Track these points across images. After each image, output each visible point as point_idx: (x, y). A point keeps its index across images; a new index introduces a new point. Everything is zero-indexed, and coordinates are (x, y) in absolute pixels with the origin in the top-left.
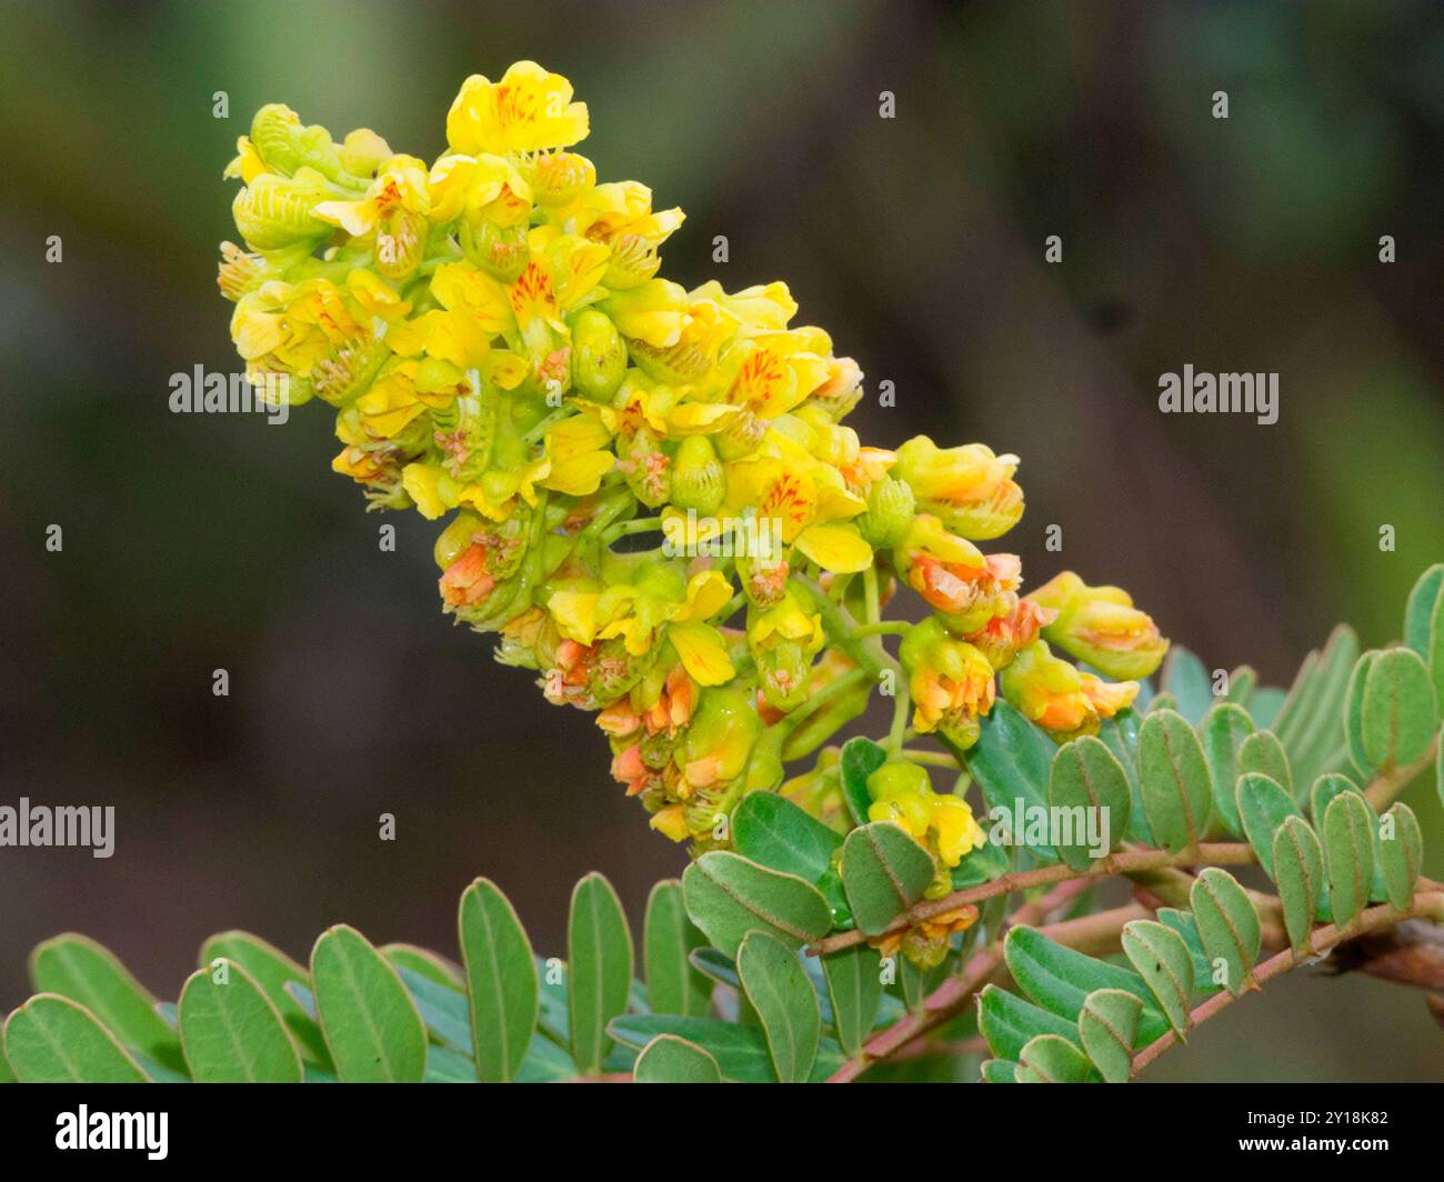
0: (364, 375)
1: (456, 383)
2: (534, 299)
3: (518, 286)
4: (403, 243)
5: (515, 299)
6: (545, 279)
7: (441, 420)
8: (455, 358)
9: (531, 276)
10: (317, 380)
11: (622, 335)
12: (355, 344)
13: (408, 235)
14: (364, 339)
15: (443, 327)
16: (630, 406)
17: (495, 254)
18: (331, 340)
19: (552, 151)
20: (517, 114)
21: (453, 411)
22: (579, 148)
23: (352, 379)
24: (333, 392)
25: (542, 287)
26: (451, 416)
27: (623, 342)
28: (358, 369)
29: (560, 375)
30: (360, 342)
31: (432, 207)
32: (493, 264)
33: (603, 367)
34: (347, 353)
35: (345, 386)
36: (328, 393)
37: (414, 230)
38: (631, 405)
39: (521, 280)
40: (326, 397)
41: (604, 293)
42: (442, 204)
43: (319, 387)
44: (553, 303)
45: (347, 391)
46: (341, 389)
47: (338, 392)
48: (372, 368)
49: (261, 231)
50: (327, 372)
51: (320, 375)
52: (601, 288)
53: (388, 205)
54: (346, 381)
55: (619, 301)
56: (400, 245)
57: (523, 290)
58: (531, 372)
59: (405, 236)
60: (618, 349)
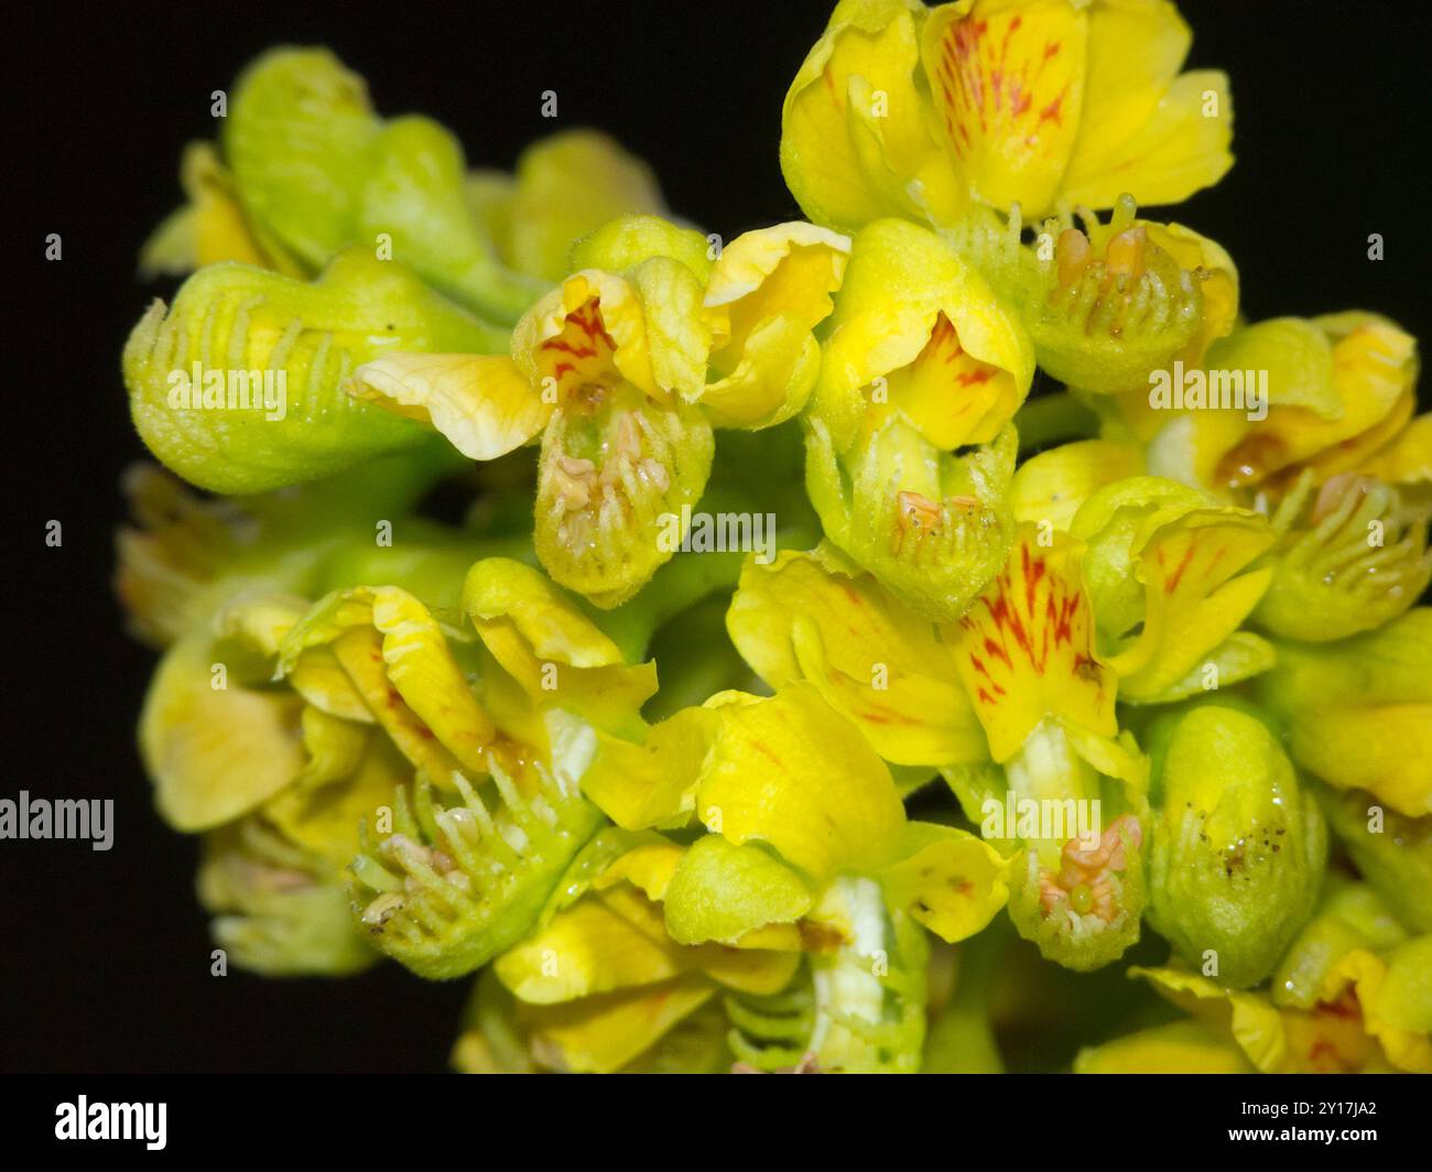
0: (511, 887)
1: (792, 916)
2: (1040, 668)
3: (990, 629)
4: (619, 487)
5: (978, 665)
6: (1071, 606)
7: (763, 1028)
8: (793, 841)
9: (1031, 597)
10: (368, 895)
11: (1310, 781)
12: (488, 791)
13: (636, 464)
14: (517, 775)
15: (758, 746)
16: (1328, 998)
17: (901, 528)
18: (420, 776)
19: (1105, 217)
20: (1008, 103)
21: (799, 1001)
22: (1200, 212)
23: (476, 895)
24: (414, 933)
25: (1063, 632)
26: (794, 1014)
27: (1311, 802)
28: (497, 867)
29: (1103, 901)
30: (505, 785)
31: (713, 376)
32: (895, 554)
33: (1238, 876)
34: (458, 814)
35: (452, 916)
36: (400, 935)
37: (659, 447)
38: (1331, 991)
39: (999, 610)
40: (396, 948)
41: (1255, 656)
42: (741, 370)
43: (373, 914)
44: (1099, 681)
45: (457, 932)
46: (433, 921)
47: (428, 932)
48: (538, 864)
49: (206, 438)
50: (396, 869)
51: (377, 878)
52: (1251, 640)
53: (588, 368)
54: (452, 898)
55: (1308, 680)
56: (610, 495)
57: (1007, 639)
58: (1017, 889)
59: (624, 465)
60: (1291, 822)
